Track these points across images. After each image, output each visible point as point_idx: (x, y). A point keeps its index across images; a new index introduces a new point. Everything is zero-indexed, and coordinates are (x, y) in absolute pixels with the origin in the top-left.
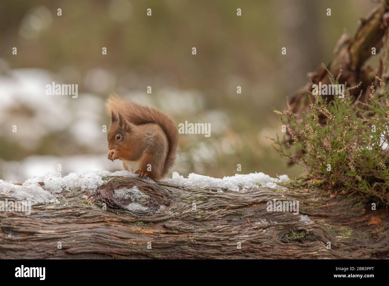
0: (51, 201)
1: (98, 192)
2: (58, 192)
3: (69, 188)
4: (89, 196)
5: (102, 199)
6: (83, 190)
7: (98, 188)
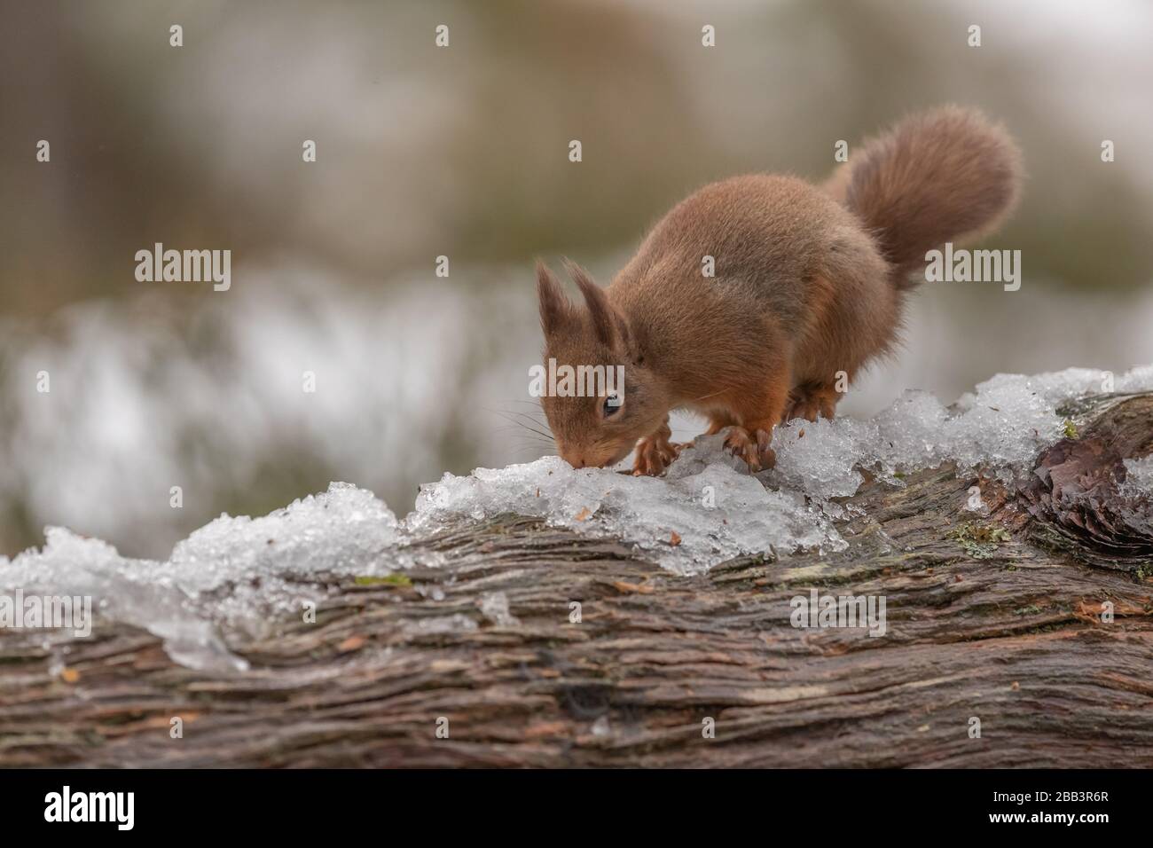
0: (806, 542)
1: (1043, 478)
2: (844, 494)
3: (899, 468)
4: (996, 503)
5: (1061, 509)
6: (966, 475)
7: (1040, 460)
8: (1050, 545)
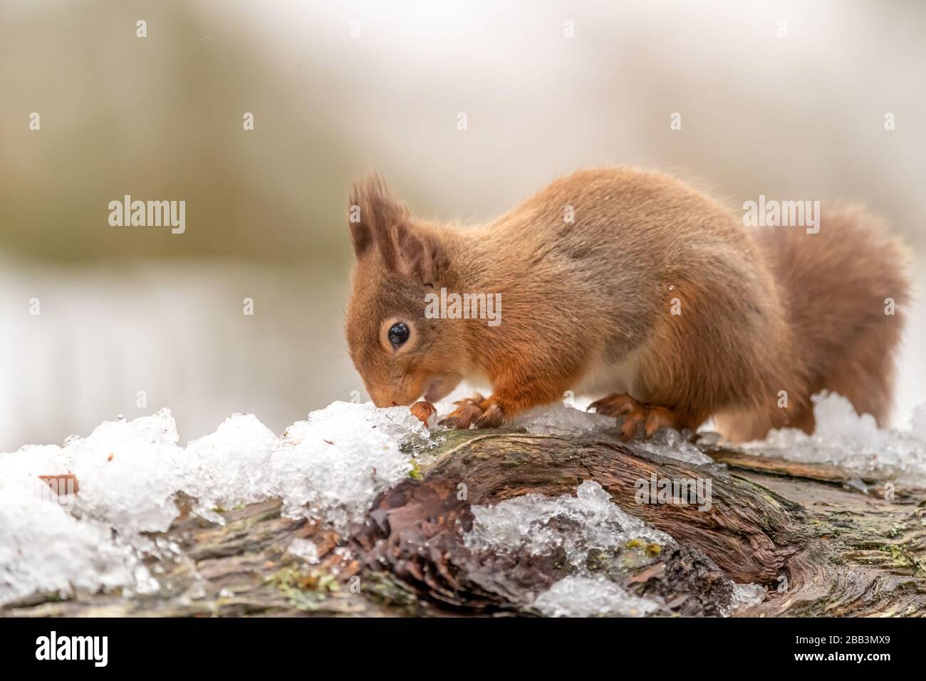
0: (110, 580)
1: (380, 522)
2: (154, 528)
3: (218, 502)
4: (325, 548)
5: (398, 558)
6: (294, 515)
7: (378, 502)
8: (383, 598)
